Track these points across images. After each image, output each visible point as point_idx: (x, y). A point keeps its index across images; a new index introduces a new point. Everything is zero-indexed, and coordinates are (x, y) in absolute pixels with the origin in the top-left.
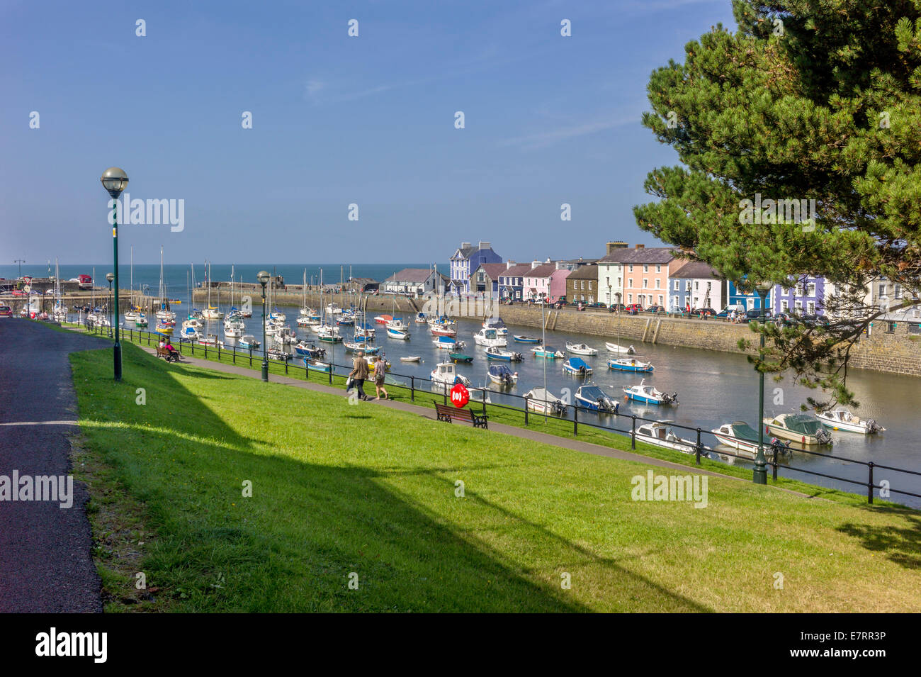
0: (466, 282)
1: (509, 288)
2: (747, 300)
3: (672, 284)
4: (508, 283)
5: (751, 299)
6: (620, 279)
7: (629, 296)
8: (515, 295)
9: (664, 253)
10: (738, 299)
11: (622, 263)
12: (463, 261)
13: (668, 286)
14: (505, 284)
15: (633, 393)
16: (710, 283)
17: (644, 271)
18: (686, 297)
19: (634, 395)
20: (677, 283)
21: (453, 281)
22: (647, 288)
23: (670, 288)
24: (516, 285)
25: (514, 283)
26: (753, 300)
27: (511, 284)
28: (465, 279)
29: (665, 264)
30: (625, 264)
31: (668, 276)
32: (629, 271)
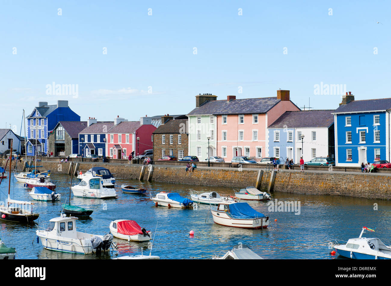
0: (44, 141)
1: (90, 145)
2: (359, 149)
3: (271, 134)
4: (89, 140)
5: (362, 147)
6: (213, 131)
7: (222, 150)
8: (97, 153)
9: (260, 103)
10: (347, 148)
11: (215, 115)
12: (40, 119)
13: (267, 137)
14: (86, 142)
15: (351, 250)
16: (314, 133)
17: (239, 123)
18: (287, 148)
19: (353, 253)
20: (277, 133)
21: (30, 140)
22: (242, 141)
23: (269, 139)
24: (99, 142)
25: (95, 140)
26: (366, 148)
27: (92, 142)
28: (42, 138)
29: (264, 114)
30: (218, 115)
31: (267, 126)
32: (223, 123)
